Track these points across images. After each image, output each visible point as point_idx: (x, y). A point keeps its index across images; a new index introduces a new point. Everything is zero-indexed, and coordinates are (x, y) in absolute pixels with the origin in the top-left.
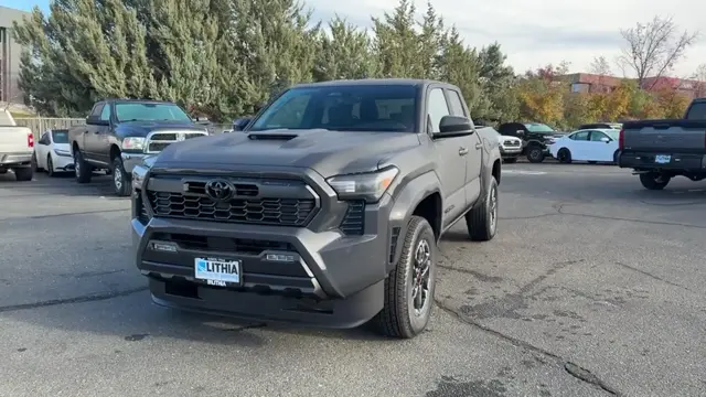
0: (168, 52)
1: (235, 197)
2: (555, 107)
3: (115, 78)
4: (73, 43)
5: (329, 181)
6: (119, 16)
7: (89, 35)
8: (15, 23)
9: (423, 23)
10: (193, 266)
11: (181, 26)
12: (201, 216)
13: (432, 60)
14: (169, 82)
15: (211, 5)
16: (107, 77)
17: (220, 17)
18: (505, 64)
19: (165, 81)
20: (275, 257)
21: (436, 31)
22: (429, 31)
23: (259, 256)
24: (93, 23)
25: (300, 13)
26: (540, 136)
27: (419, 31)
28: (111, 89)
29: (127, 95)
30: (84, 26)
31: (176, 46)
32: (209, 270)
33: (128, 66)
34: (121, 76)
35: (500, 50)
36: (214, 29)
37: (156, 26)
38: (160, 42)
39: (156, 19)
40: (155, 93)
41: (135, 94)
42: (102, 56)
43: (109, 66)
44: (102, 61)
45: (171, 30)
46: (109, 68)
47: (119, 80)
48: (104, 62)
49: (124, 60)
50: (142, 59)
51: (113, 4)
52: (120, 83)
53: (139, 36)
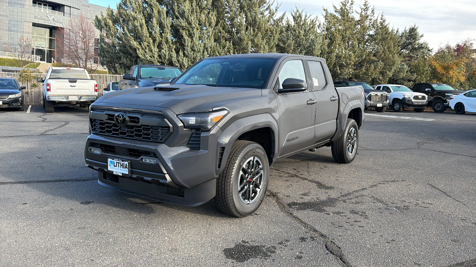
0: (184, 34)
1: (129, 124)
2: (459, 73)
3: (152, 51)
4: (128, 29)
5: (179, 116)
6: (155, 12)
7: (137, 24)
8: (97, 17)
9: (359, 11)
10: (107, 163)
11: (192, 18)
12: (113, 134)
13: (367, 37)
14: (184, 54)
15: (213, 4)
16: (147, 50)
17: (218, 11)
18: (421, 41)
19: (181, 53)
20: (148, 160)
21: (369, 18)
22: (364, 18)
23: (139, 159)
24: (140, 16)
25: (271, 7)
26: (443, 93)
27: (357, 18)
28: (149, 58)
29: (159, 62)
30: (135, 19)
31: (189, 31)
32: (114, 166)
33: (160, 44)
34: (155, 50)
35: (418, 31)
36: (214, 20)
37: (177, 18)
38: (180, 28)
39: (178, 14)
40: (175, 61)
41: (163, 61)
42: (145, 37)
43: (148, 43)
44: (144, 40)
45: (187, 20)
46: (148, 44)
47: (154, 52)
48: (145, 41)
49: (157, 40)
50: (168, 39)
51: (152, 5)
52: (155, 54)
53: (167, 25)
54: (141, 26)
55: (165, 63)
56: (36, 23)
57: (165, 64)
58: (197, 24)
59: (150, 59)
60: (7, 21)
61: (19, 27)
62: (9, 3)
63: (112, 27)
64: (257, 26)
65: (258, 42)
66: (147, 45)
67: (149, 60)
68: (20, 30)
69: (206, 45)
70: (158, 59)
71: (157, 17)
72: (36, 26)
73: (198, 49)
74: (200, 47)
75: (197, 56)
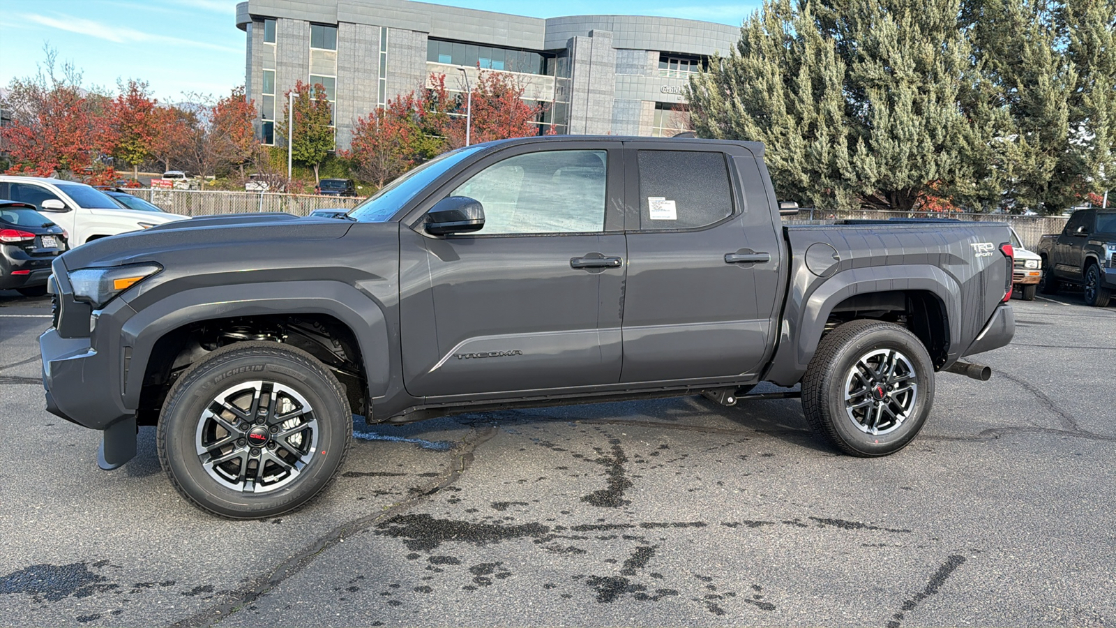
3: (789, 147)
5: (71, 275)
14: (869, 148)
19: (861, 147)
31: (888, 90)
37: (861, 60)
38: (865, 85)
39: (863, 50)
40: (845, 165)
41: (816, 168)
42: (776, 115)
43: (785, 128)
44: (775, 122)
45: (886, 62)
46: (784, 131)
47: (793, 149)
48: (777, 123)
49: (806, 118)
50: (832, 115)
51: (803, 36)
52: (795, 153)
53: (830, 80)
54: (770, 89)
55: (820, 172)
56: (665, 103)
57: (821, 175)
58: (911, 70)
59: (782, 166)
60: (611, 103)
61: (630, 113)
62: (617, 66)
63: (714, 99)
64: (1096, 58)
65: (1096, 104)
66: (781, 133)
67: (780, 167)
68: (632, 119)
69: (931, 120)
70: (805, 165)
71: (813, 63)
72: (664, 109)
73: (907, 133)
74: (911, 128)
75: (901, 150)
